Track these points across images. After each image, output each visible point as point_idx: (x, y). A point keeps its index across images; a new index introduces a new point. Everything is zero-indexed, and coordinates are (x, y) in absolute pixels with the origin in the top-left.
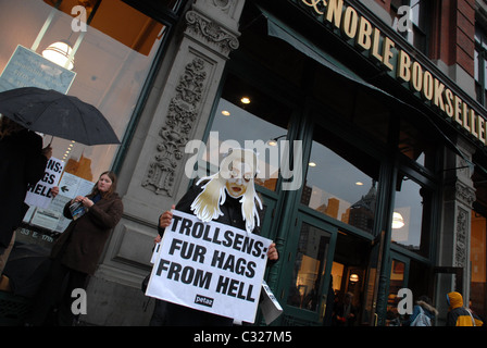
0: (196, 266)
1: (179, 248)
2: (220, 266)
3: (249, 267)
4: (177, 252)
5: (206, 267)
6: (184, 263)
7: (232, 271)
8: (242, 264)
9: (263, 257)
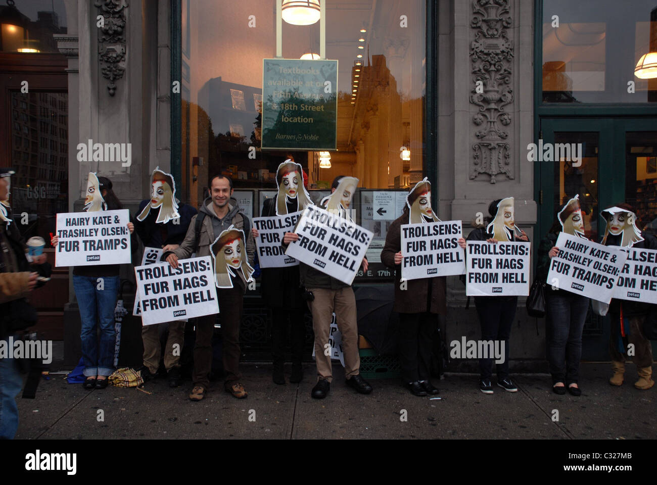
0: (488, 271)
1: (476, 263)
2: (501, 268)
3: (519, 263)
4: (476, 266)
5: (494, 270)
6: (481, 271)
7: (508, 268)
8: (513, 262)
9: (527, 254)
